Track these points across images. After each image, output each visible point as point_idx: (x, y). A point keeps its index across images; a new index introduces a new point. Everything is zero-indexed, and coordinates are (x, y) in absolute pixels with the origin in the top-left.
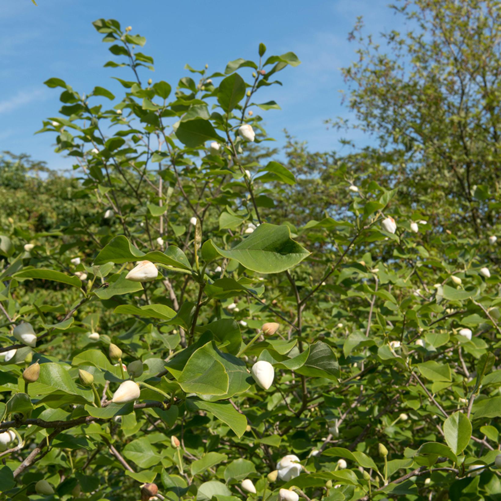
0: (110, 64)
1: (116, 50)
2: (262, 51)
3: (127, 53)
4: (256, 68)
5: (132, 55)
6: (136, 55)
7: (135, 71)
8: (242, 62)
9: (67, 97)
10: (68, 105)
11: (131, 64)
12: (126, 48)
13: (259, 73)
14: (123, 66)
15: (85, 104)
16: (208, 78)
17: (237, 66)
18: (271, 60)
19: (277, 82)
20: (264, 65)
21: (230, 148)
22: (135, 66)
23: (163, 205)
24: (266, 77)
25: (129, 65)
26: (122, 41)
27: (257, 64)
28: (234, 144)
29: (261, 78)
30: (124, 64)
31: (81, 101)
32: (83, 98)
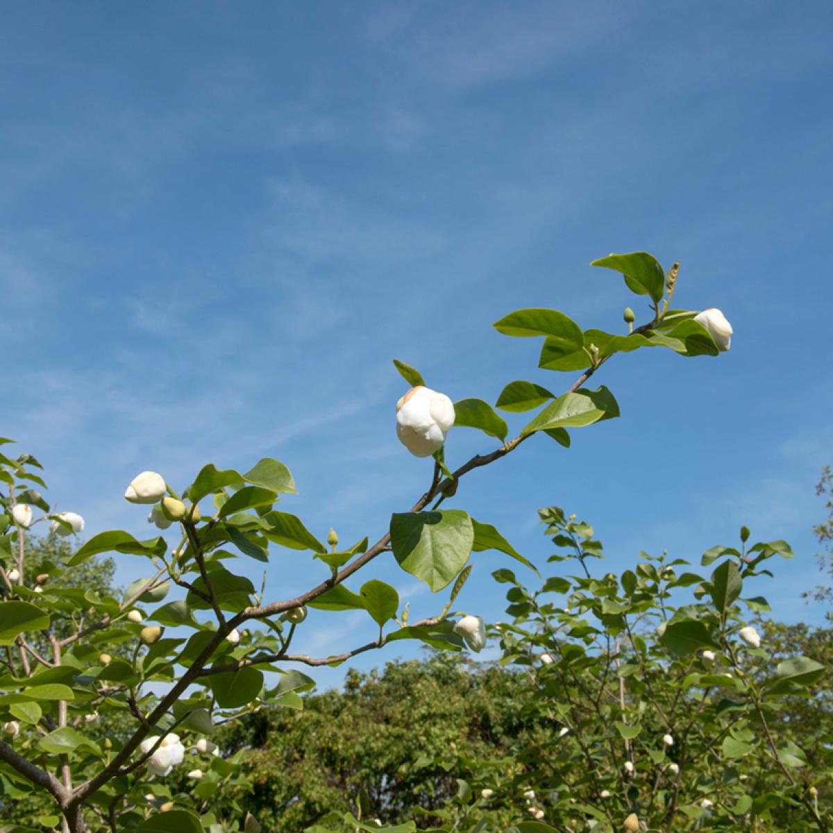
0: (553, 559)
1: (560, 541)
2: (745, 535)
3: (572, 543)
4: (738, 555)
5: (578, 544)
6: (582, 544)
7: (582, 562)
8: (721, 550)
9: (515, 594)
10: (516, 603)
11: (578, 555)
12: (571, 538)
13: (742, 561)
14: (568, 559)
15: (534, 602)
16: (667, 566)
17: (716, 555)
18: (757, 547)
19: (766, 572)
20: (748, 553)
21: (728, 657)
22: (582, 557)
23: (628, 719)
24: (752, 565)
25: (575, 557)
26: (566, 531)
27: (740, 550)
28: (733, 652)
29: (745, 566)
30: (569, 556)
31: (530, 599)
32: (532, 595)
